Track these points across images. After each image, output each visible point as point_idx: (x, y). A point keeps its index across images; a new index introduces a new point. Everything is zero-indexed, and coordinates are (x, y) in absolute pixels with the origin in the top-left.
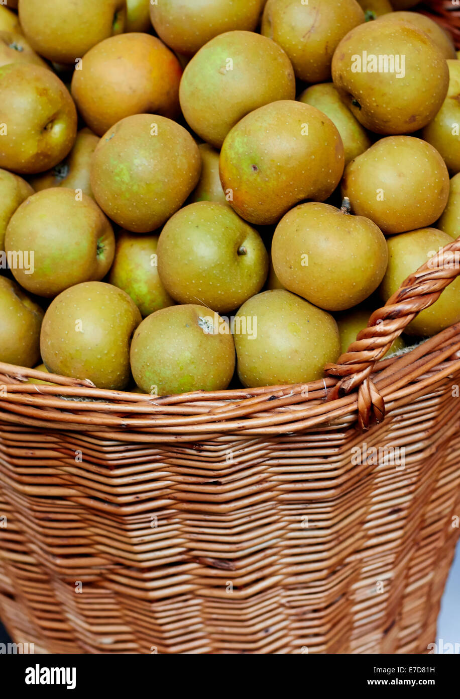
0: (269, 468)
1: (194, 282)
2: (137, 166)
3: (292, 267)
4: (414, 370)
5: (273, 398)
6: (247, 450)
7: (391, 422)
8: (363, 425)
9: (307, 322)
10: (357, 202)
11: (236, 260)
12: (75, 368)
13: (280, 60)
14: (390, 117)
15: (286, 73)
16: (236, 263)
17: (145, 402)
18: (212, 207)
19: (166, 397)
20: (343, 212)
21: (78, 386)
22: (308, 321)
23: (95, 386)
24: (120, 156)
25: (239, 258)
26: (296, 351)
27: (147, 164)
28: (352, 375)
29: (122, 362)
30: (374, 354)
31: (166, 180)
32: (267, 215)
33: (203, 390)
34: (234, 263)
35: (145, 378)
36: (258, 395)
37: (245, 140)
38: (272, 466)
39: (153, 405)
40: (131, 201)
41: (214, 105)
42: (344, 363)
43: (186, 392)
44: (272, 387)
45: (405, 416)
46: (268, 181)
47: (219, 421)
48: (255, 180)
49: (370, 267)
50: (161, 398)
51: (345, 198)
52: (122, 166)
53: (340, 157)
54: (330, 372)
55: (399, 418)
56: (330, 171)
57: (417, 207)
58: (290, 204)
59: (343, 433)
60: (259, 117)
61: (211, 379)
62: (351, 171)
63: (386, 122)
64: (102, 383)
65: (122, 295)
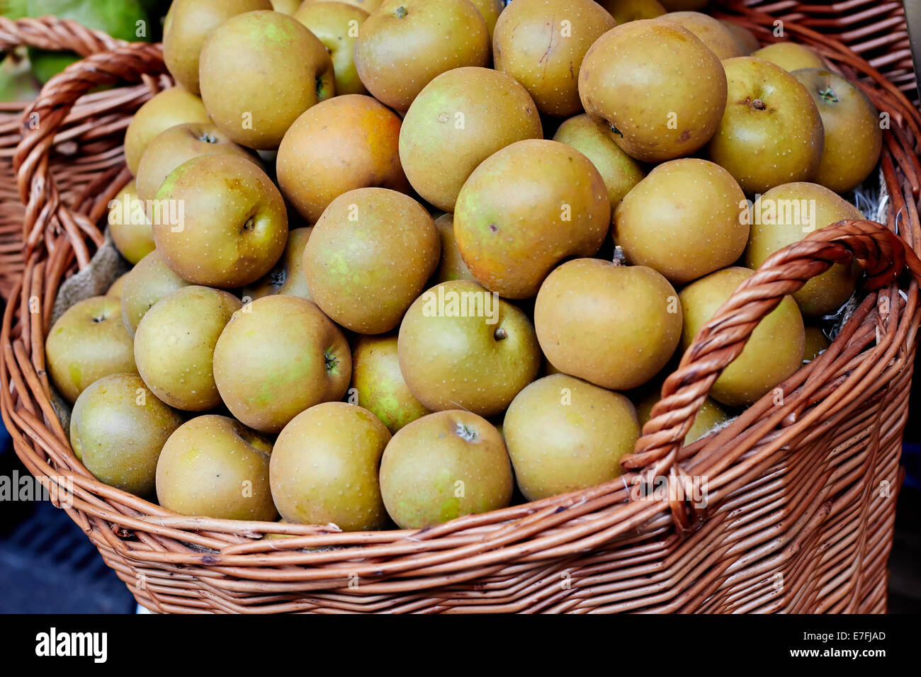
0: (581, 602)
1: (444, 382)
2: (354, 252)
3: (560, 342)
4: (736, 447)
5: (561, 510)
6: (544, 581)
7: (726, 519)
8: (681, 526)
9: (590, 408)
10: (633, 250)
11: (494, 346)
12: (314, 512)
13: (513, 94)
14: (656, 138)
15: (524, 108)
16: (494, 351)
17: (404, 540)
18: (455, 287)
19: (428, 529)
20: (615, 265)
21: (321, 533)
22: (592, 407)
23: (341, 530)
24: (331, 243)
25: (498, 344)
26: (582, 446)
27: (365, 247)
28: (653, 465)
29: (371, 496)
30: (675, 432)
31: (393, 264)
32: (522, 284)
33: (473, 514)
34: (492, 349)
35: (399, 511)
36: (542, 509)
37: (477, 196)
38: (585, 598)
39: (413, 541)
40: (355, 296)
41: (439, 162)
42: (641, 451)
43: (452, 519)
44: (559, 496)
45: (744, 509)
46: (512, 242)
47: (496, 548)
48: (497, 243)
49: (657, 327)
50: (423, 531)
51: (617, 247)
52: (336, 255)
53: (600, 197)
54: (626, 465)
55: (736, 512)
56: (590, 217)
57: (708, 242)
58: (548, 266)
59: (662, 540)
60: (490, 166)
61: (482, 498)
62: (620, 213)
63: (653, 145)
64: (351, 526)
65: (362, 412)
